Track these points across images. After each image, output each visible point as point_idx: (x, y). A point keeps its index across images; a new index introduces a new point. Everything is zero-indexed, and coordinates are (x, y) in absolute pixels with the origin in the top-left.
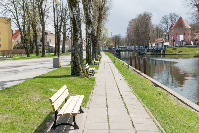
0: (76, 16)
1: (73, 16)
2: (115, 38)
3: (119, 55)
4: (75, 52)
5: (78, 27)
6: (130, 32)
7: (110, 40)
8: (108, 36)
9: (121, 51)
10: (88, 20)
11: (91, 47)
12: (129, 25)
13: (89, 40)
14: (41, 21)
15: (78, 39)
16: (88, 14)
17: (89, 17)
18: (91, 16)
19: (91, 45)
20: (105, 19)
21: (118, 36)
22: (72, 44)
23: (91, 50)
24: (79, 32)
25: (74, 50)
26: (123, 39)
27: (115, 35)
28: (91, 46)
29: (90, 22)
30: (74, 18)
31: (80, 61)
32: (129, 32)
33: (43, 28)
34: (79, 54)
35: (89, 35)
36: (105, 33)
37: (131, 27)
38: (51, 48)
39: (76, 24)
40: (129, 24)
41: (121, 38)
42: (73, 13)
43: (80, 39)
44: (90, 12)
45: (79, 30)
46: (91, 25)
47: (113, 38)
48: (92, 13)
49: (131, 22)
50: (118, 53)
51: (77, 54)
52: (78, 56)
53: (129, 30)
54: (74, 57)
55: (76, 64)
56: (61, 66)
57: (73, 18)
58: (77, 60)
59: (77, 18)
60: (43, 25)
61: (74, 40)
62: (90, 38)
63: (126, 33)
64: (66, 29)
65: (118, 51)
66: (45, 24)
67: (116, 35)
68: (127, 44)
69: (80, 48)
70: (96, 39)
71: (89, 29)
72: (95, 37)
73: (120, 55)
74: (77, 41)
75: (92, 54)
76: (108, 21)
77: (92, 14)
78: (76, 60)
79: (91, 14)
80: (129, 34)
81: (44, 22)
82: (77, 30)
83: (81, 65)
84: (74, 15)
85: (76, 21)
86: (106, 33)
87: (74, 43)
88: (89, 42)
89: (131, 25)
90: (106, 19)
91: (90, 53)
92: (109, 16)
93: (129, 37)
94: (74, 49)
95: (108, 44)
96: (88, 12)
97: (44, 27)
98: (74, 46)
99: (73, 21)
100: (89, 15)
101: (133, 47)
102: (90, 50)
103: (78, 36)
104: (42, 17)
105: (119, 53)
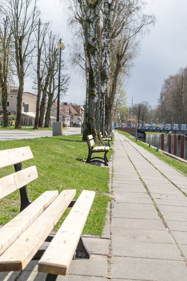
0: (94, 66)
1: (90, 66)
2: (137, 109)
3: (142, 138)
4: (89, 112)
5: (95, 81)
6: (166, 99)
7: (127, 111)
8: (125, 104)
9: (146, 130)
10: (102, 72)
11: (103, 113)
12: (164, 87)
13: (102, 102)
14: (18, 69)
15: (95, 96)
16: (103, 64)
17: (104, 68)
18: (107, 67)
19: (104, 109)
20: (125, 72)
21: (143, 105)
22: (86, 101)
23: (104, 117)
24: (97, 87)
25: (89, 110)
26: (151, 111)
27: (138, 104)
28: (104, 111)
29: (104, 75)
30: (92, 69)
31: (96, 123)
32: (164, 98)
33: (21, 80)
34: (94, 115)
35: (103, 94)
36: (120, 97)
37: (168, 90)
38: (24, 117)
39: (93, 77)
40: (165, 85)
41: (149, 110)
42: (91, 62)
43: (97, 95)
44: (106, 61)
45: (96, 85)
46: (106, 80)
47: (134, 108)
48: (108, 62)
49: (167, 82)
50: (141, 135)
51: (92, 115)
52: (93, 116)
53: (164, 94)
54: (87, 118)
55: (90, 127)
56: (63, 135)
57: (90, 69)
58: (92, 122)
59: (95, 69)
60: (21, 77)
61: (89, 96)
62: (103, 99)
63: (158, 101)
64: (54, 87)
65: (142, 131)
66: (24, 75)
67: (140, 103)
68: (159, 121)
69: (96, 108)
70: (109, 102)
71: (103, 86)
72: (108, 100)
73: (145, 137)
74: (93, 98)
75: (104, 123)
76: (130, 76)
77: (109, 64)
78: (90, 122)
79: (107, 64)
80: (163, 103)
81: (23, 72)
82: (94, 84)
83: (97, 129)
84: (92, 66)
85: (94, 72)
86: (122, 98)
87: (89, 101)
88: (101, 105)
89: (167, 87)
90: (127, 73)
91: (103, 121)
92: (131, 68)
93: (162, 107)
94: (89, 108)
95: (125, 118)
96: (103, 61)
97: (23, 81)
98: (89, 105)
99: (89, 72)
100: (104, 66)
101: (170, 124)
102: (102, 116)
103: (94, 92)
104: (21, 64)
105: (143, 134)
